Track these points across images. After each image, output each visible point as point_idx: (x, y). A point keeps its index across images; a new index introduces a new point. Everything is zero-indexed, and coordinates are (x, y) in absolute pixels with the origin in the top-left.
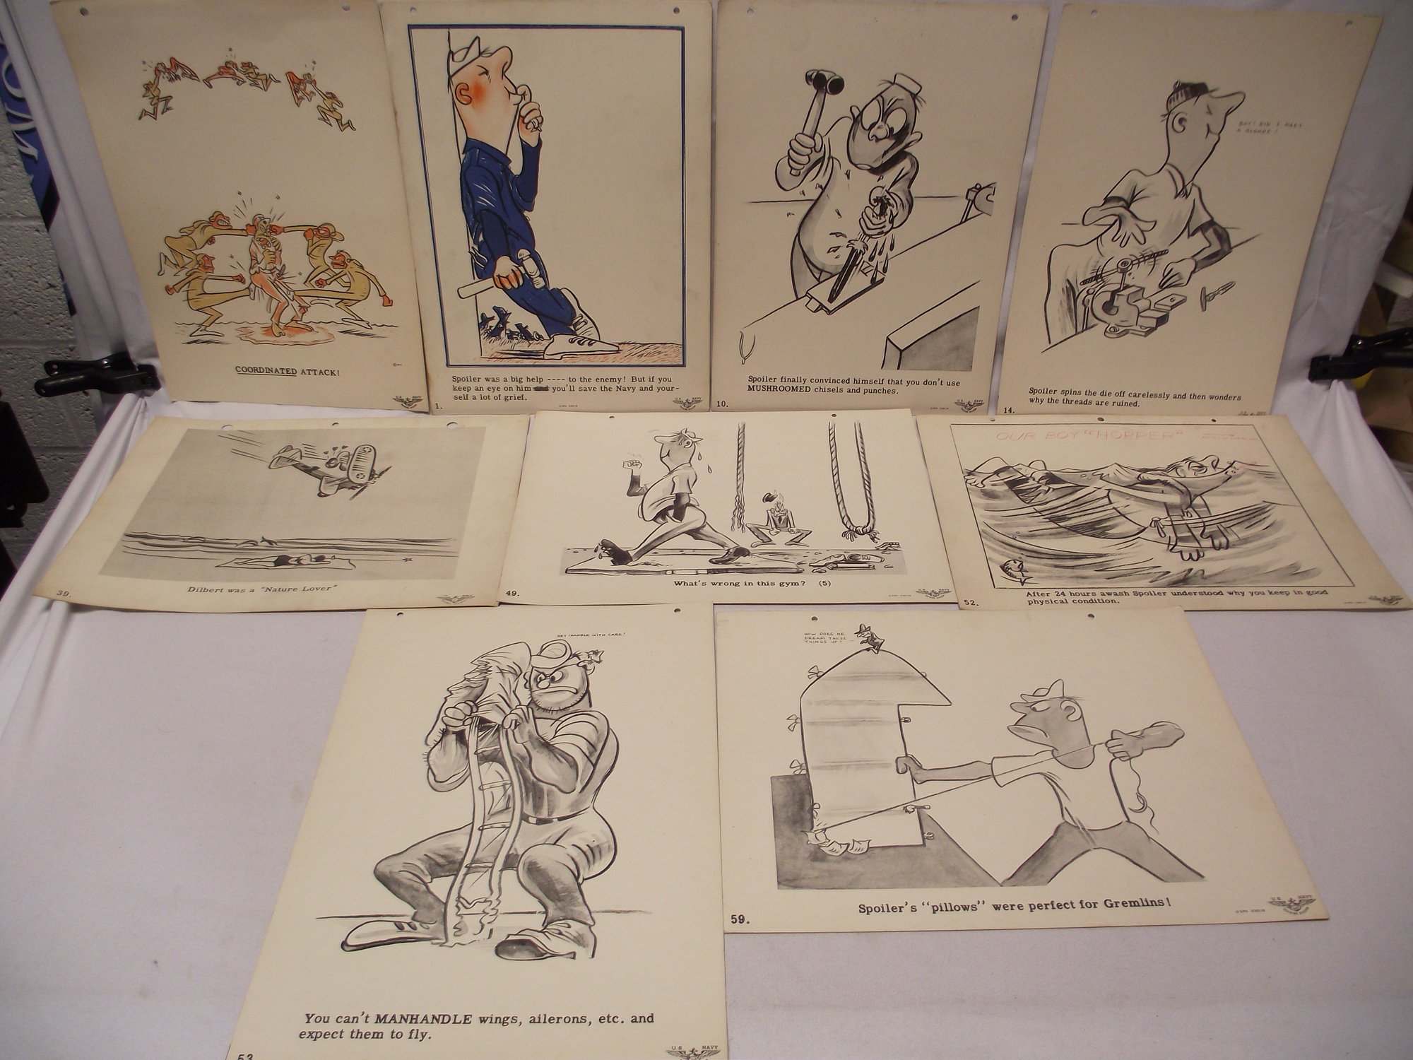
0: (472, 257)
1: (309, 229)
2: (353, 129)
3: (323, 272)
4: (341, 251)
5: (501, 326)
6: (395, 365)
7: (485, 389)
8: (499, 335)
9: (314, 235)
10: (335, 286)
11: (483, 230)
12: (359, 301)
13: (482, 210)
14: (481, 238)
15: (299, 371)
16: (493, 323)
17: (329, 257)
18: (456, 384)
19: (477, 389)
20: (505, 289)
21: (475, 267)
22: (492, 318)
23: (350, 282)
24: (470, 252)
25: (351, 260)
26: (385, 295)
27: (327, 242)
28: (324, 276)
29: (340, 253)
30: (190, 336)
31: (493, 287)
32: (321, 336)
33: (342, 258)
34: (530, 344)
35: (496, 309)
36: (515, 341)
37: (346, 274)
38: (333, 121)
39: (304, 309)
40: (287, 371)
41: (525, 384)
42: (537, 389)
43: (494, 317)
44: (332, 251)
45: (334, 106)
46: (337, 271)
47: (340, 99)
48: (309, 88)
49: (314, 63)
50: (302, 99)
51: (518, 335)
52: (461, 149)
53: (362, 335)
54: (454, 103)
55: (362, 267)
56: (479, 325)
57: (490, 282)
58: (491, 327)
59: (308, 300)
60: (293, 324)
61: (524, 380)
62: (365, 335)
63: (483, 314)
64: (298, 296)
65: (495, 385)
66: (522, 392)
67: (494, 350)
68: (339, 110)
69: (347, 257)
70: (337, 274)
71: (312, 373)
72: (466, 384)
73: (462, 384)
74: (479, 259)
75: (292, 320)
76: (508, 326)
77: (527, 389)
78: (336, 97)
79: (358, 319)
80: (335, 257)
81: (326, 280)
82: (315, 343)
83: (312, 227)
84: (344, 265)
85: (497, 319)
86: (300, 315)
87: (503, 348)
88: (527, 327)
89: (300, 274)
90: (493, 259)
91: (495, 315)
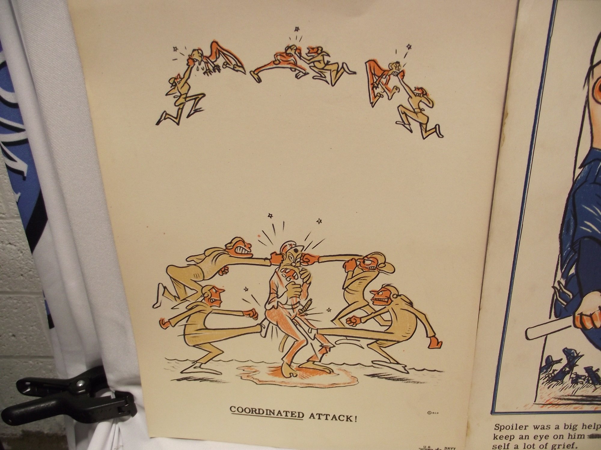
0: (555, 292)
1: (352, 260)
2: (440, 135)
3: (360, 308)
4: (388, 285)
5: (567, 369)
6: (429, 413)
7: (531, 437)
8: (562, 379)
9: (357, 266)
10: (372, 325)
11: (577, 261)
12: (398, 342)
13: (584, 237)
14: (573, 271)
15: (307, 415)
16: (558, 367)
17: (370, 292)
18: (498, 433)
19: (521, 438)
20: (584, 329)
21: (555, 304)
22: (559, 361)
23: (392, 320)
24: (554, 287)
25: (398, 295)
26: (434, 336)
27: (373, 274)
28: (359, 314)
29: (385, 287)
30: (182, 372)
31: (570, 326)
32: (342, 378)
33: (387, 294)
34: (596, 389)
35: (567, 352)
36: (580, 385)
37: (388, 311)
38: (415, 126)
39: (326, 349)
40: (292, 414)
41: (580, 431)
42: (592, 436)
43: (561, 359)
44: (376, 285)
45: (422, 106)
46: (377, 308)
47: (431, 97)
48: (394, 81)
49: (409, 47)
50: (381, 96)
51: (584, 380)
52: (579, 162)
53: (394, 380)
54: (587, 102)
55: (411, 304)
56: (541, 369)
57: (569, 321)
58: (554, 371)
59: (332, 339)
60: (310, 365)
61: (579, 427)
62: (398, 380)
63: (548, 357)
64: (321, 334)
65: (544, 433)
66: (573, 441)
67: (552, 395)
68: (427, 111)
69: (394, 291)
70: (376, 312)
71: (323, 418)
72: (510, 433)
73: (504, 433)
74: (562, 295)
75: (308, 361)
76: (576, 369)
77: (581, 436)
78: (426, 94)
79: (392, 361)
80: (378, 293)
81: (361, 318)
82: (333, 385)
83: (356, 258)
84: (389, 300)
85: (565, 362)
86: (319, 356)
87: (562, 393)
88: (598, 370)
89: (329, 310)
90: (581, 295)
91: (564, 357)
